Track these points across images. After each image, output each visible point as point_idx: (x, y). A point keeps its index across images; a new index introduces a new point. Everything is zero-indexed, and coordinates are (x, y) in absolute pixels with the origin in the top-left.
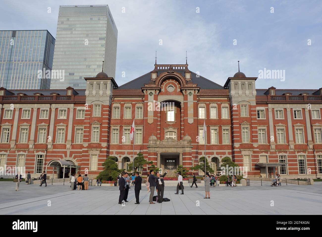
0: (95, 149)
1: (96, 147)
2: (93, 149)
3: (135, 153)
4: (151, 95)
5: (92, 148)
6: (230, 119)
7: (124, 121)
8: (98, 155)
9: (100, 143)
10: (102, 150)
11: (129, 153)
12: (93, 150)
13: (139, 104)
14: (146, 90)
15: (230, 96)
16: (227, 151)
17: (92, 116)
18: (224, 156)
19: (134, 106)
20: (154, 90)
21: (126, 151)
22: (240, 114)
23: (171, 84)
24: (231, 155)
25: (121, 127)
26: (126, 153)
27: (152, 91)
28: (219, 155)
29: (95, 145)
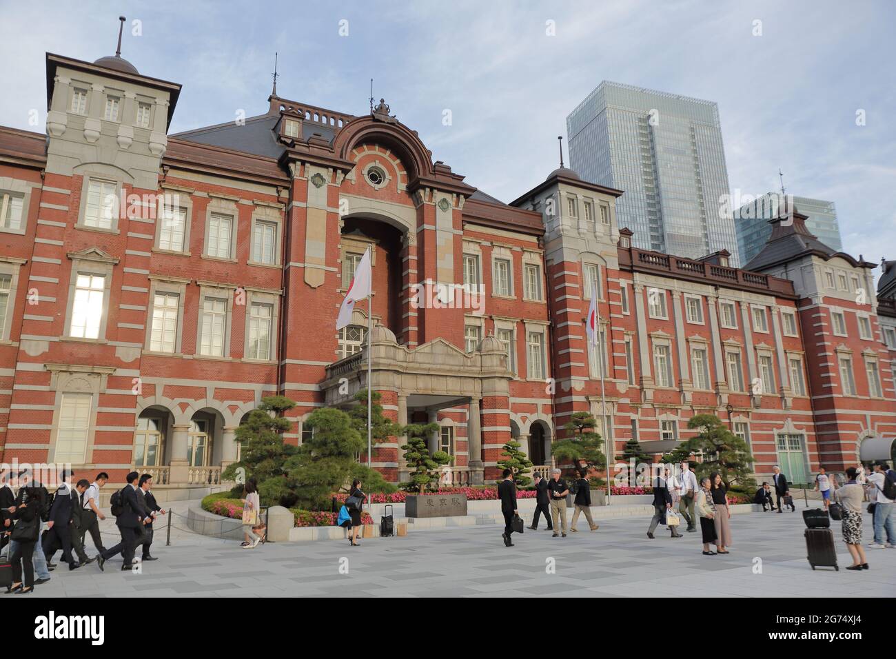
0: (88, 369)
1: (90, 361)
2: (74, 368)
3: (247, 396)
4: (318, 186)
5: (69, 363)
6: (545, 302)
7: (205, 267)
8: (97, 397)
9: (110, 343)
10: (116, 374)
11: (221, 395)
12: (71, 373)
13: (268, 210)
14: (303, 163)
15: (547, 234)
16: (541, 402)
17: (76, 226)
18: (533, 418)
19: (245, 214)
20: (331, 170)
21: (211, 385)
22: (582, 290)
23: (377, 161)
24: (550, 416)
25: (194, 287)
26: (210, 394)
27: (323, 172)
28: (520, 415)
29: (83, 353)
